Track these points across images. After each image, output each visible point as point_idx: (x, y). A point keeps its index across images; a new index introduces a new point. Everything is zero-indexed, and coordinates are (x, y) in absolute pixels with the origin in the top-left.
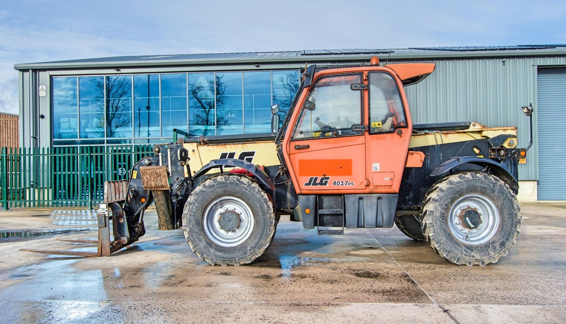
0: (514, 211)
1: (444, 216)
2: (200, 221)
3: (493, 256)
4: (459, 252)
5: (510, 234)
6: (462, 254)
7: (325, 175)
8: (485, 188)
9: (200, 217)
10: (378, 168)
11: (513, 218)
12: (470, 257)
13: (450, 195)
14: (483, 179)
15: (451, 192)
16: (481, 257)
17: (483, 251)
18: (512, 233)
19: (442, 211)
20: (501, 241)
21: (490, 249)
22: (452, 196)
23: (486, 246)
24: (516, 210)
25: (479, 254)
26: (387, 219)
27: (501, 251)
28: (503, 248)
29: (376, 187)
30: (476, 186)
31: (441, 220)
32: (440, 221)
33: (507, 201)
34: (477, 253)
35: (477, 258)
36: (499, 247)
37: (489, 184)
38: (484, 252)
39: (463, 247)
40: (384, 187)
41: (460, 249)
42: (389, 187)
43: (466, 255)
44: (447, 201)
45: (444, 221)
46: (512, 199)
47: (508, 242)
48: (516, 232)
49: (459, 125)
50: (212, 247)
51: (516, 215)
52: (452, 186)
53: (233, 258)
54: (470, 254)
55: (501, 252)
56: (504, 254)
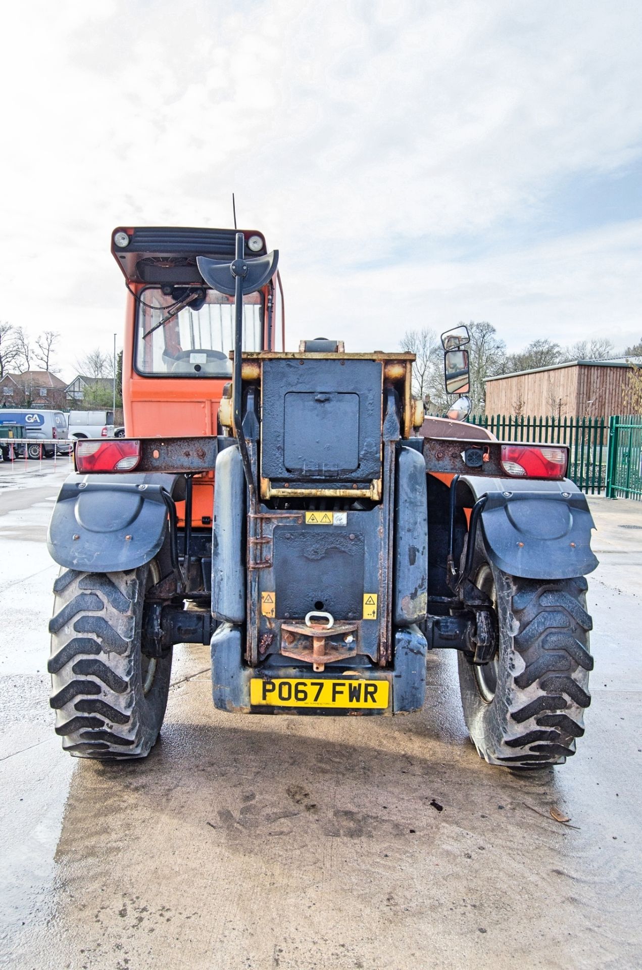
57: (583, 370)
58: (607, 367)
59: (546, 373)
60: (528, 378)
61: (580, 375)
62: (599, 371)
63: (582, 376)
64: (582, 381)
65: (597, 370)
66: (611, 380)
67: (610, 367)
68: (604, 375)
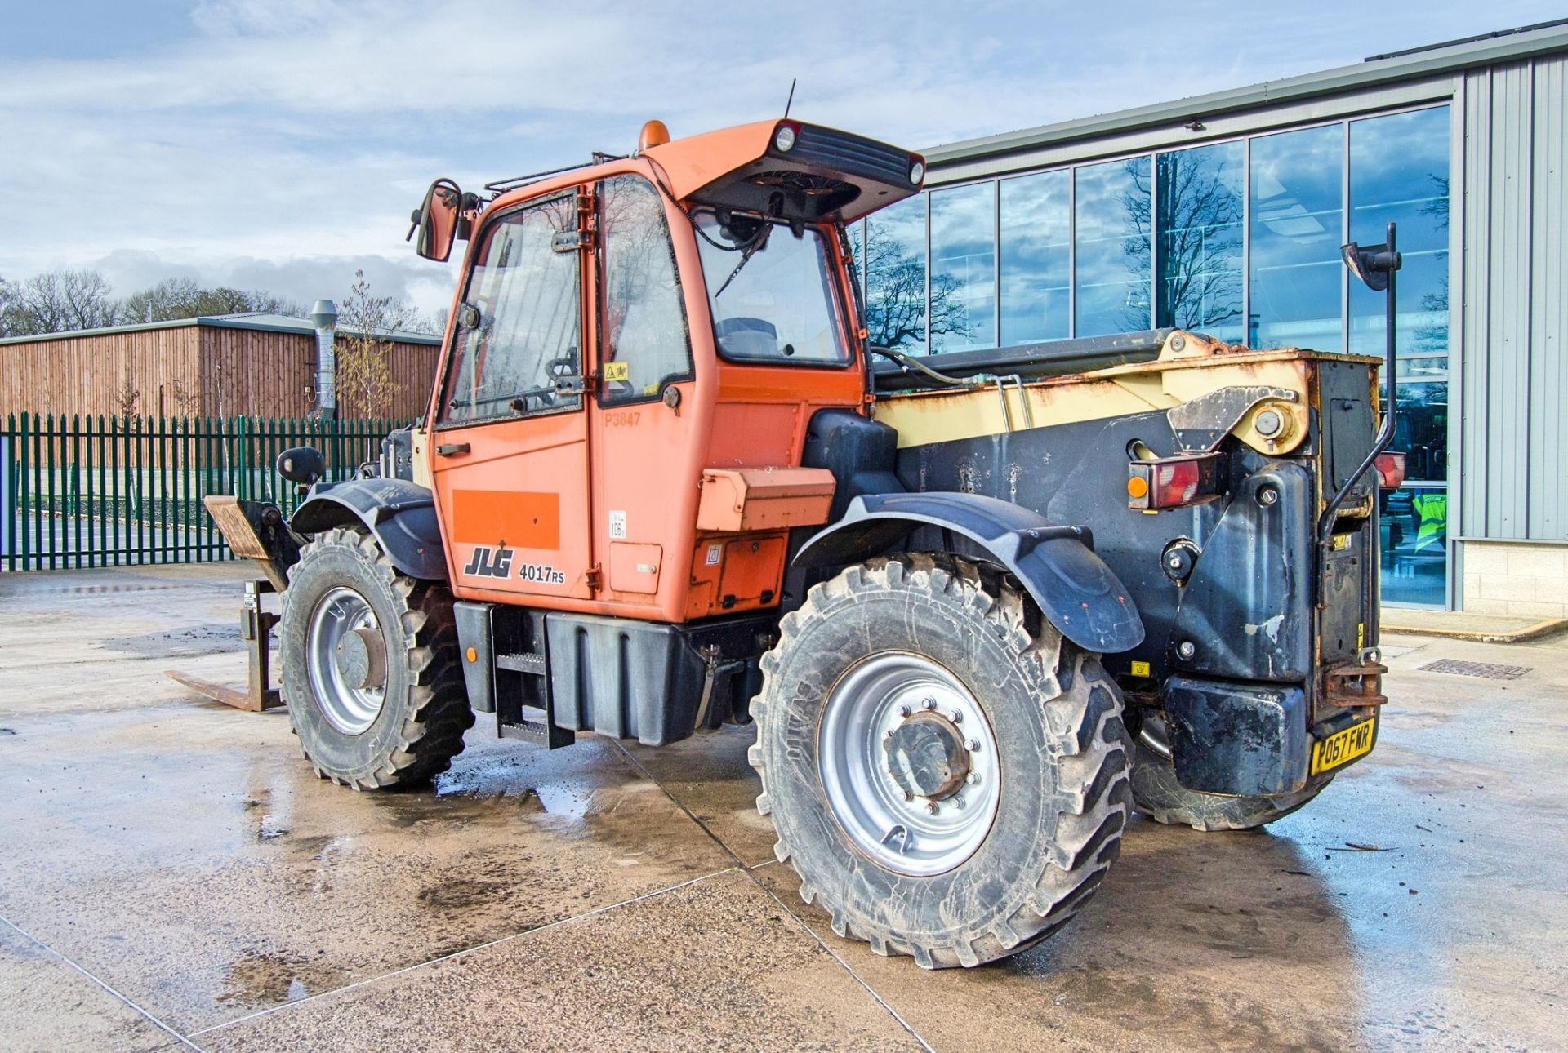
0: (1044, 751)
1: (797, 733)
2: (302, 651)
3: (955, 936)
4: (836, 885)
5: (1022, 857)
6: (845, 895)
7: (503, 544)
8: (934, 633)
9: (301, 640)
10: (623, 527)
11: (1038, 784)
12: (872, 917)
13: (815, 650)
14: (929, 597)
15: (817, 638)
16: (908, 929)
17: (919, 906)
18: (1031, 854)
19: (791, 712)
20: (986, 878)
21: (945, 904)
22: (824, 657)
23: (939, 887)
24: (1052, 749)
25: (905, 915)
26: (644, 714)
27: (986, 919)
28: (995, 908)
29: (618, 594)
30: (902, 624)
31: (786, 744)
32: (783, 750)
33: (1015, 702)
34: (900, 906)
35: (896, 930)
36: (977, 902)
37: (948, 618)
38: (922, 910)
39: (857, 869)
40: (637, 598)
41: (841, 872)
42: (649, 599)
43: (858, 905)
44: (806, 672)
45: (798, 751)
46: (1037, 699)
47: (1013, 887)
48: (1052, 851)
49: (1125, 347)
50: (316, 727)
51: (1049, 773)
52: (821, 614)
53: (343, 766)
54: (874, 904)
55: (990, 926)
56: (1003, 938)
57: (206, 335)
58: (247, 330)
59: (122, 338)
60: (78, 345)
61: (201, 343)
62: (234, 338)
63: (206, 346)
64: (207, 354)
65: (231, 335)
66: (256, 355)
67: (252, 331)
68: (243, 345)
